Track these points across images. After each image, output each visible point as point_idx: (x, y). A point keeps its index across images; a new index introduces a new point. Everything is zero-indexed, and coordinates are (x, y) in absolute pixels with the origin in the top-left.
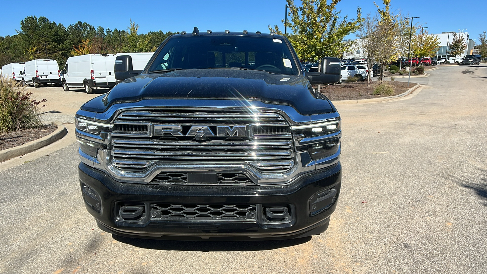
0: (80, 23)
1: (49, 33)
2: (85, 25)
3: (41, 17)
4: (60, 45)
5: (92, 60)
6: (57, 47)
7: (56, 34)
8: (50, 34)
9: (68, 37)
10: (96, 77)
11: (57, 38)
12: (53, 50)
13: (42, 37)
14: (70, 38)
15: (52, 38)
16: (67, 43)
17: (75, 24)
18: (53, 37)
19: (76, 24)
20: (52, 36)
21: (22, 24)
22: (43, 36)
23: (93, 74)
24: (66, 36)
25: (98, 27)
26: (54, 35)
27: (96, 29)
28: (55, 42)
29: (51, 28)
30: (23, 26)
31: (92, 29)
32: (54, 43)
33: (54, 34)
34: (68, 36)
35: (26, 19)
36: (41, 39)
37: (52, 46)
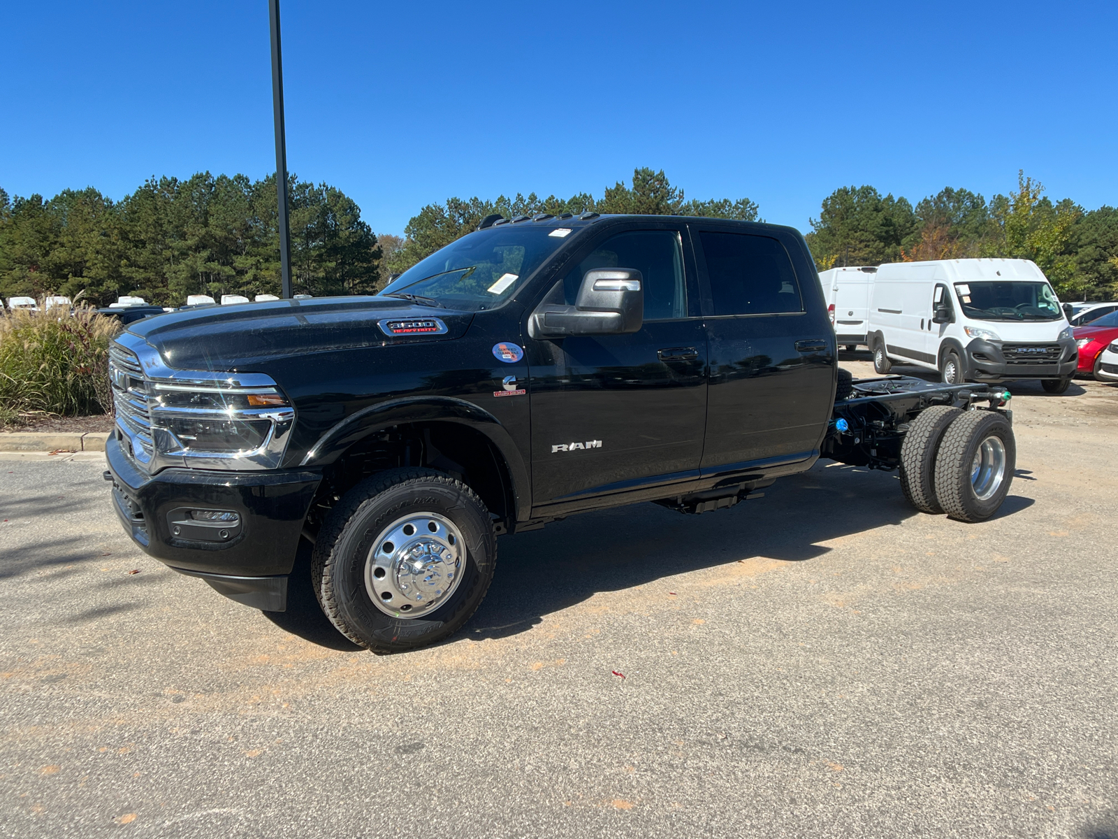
0: (948, 192)
1: (870, 222)
2: (960, 196)
3: (862, 187)
4: (889, 247)
5: (836, 280)
6: (884, 252)
7: (887, 222)
8: (873, 223)
9: (912, 229)
10: (838, 322)
11: (887, 232)
12: (874, 260)
13: (856, 232)
14: (917, 228)
15: (875, 233)
16: (907, 243)
17: (935, 196)
18: (877, 230)
19: (939, 194)
20: (877, 227)
21: (825, 205)
22: (858, 228)
23: (833, 315)
24: (908, 225)
25: (994, 196)
26: (882, 225)
27: (987, 204)
28: (881, 242)
29: (877, 210)
30: (825, 211)
31: (977, 204)
32: (877, 243)
33: (881, 222)
34: (913, 224)
35: (834, 194)
36: (851, 236)
37: (872, 249)
